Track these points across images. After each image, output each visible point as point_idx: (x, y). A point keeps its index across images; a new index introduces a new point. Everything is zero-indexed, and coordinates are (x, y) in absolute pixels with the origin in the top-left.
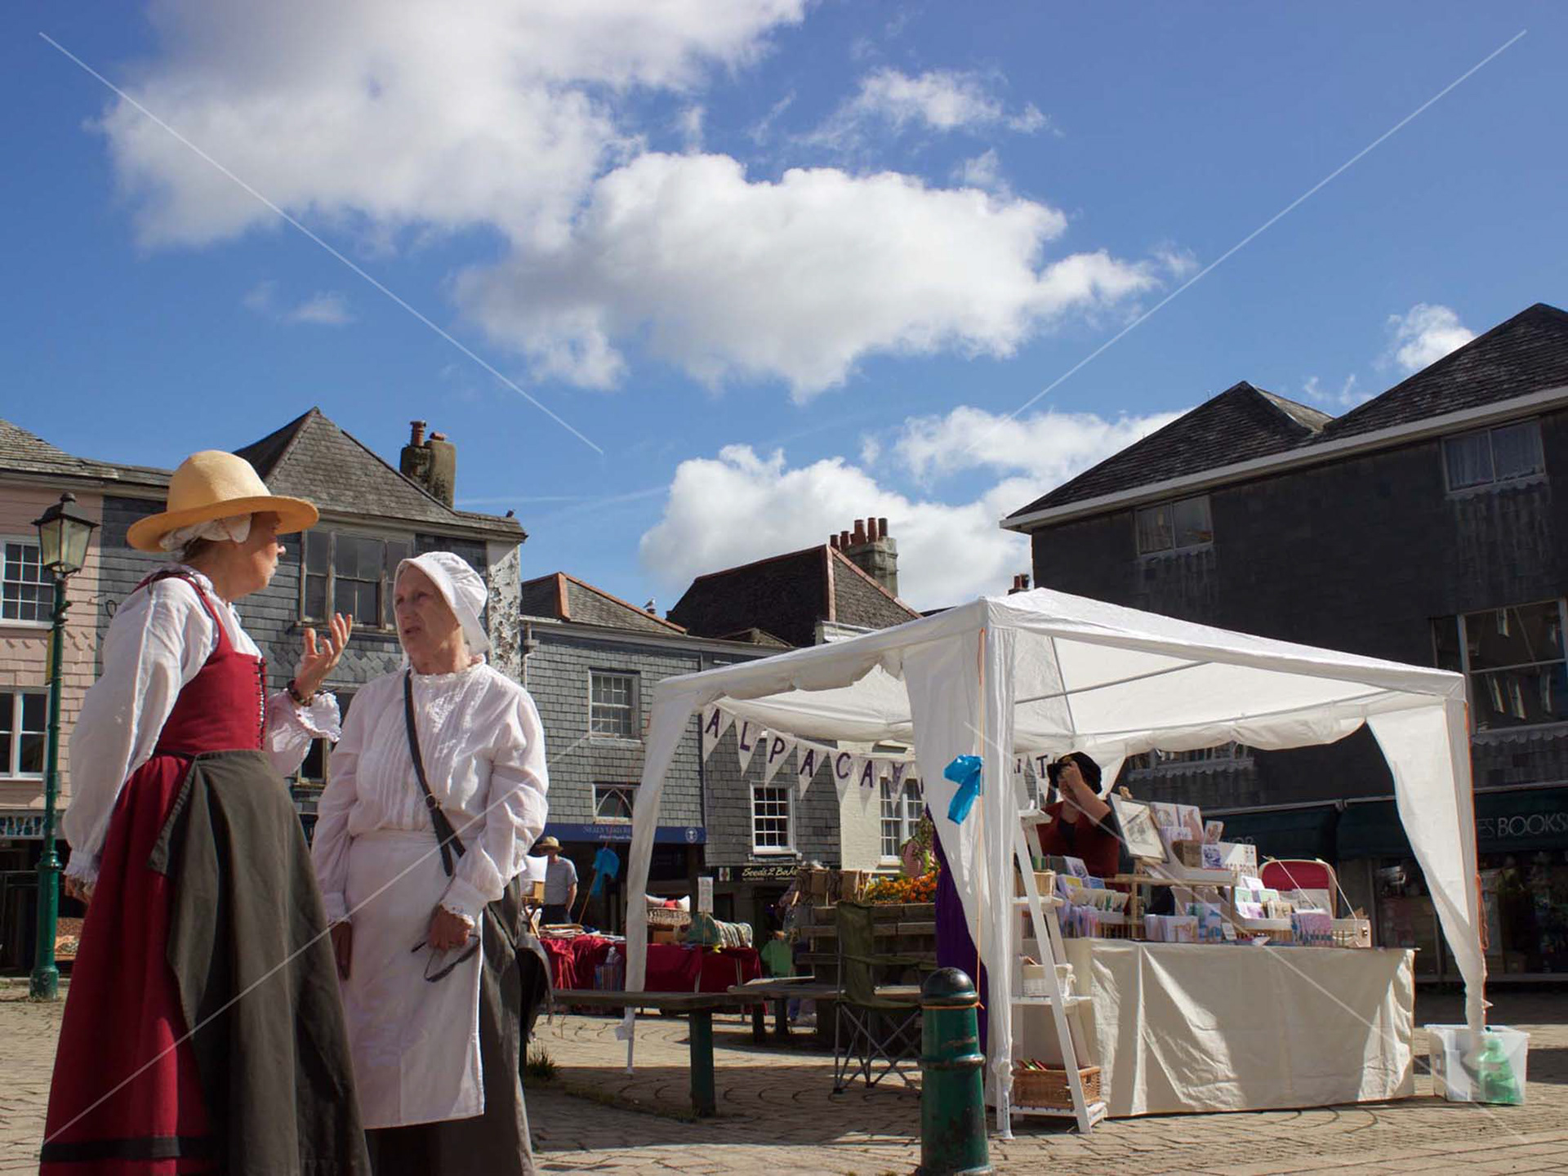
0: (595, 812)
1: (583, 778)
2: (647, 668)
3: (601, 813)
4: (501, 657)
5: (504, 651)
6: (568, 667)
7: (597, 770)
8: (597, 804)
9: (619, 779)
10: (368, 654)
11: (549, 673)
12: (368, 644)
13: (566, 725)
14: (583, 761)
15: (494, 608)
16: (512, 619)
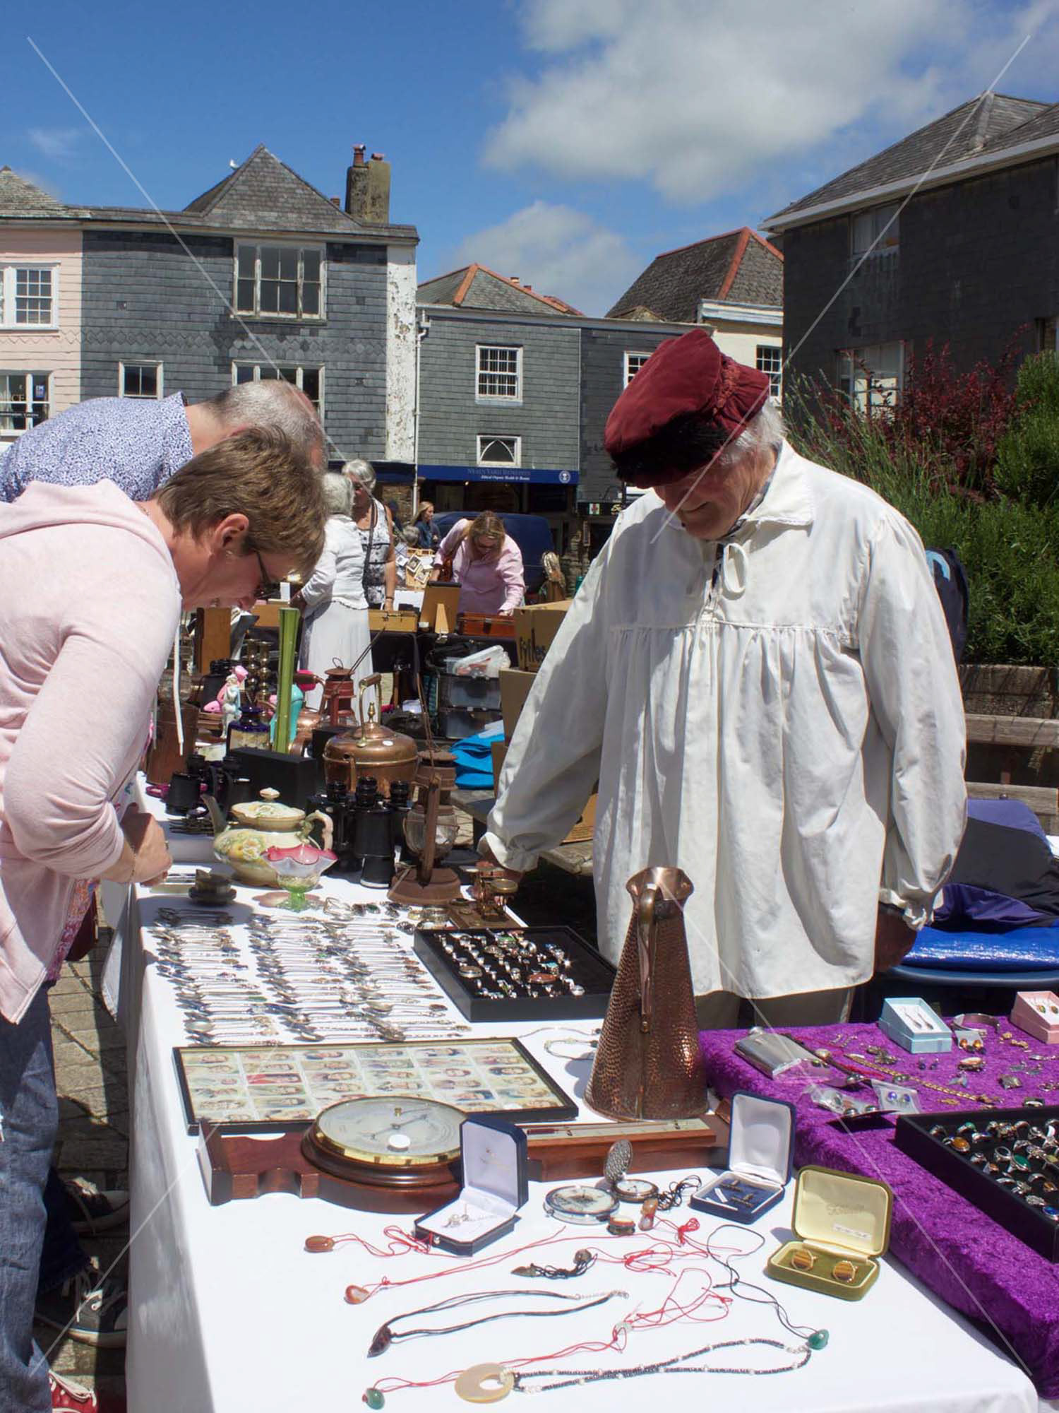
0: (479, 456)
1: (469, 430)
2: (530, 342)
3: (485, 458)
4: (398, 337)
5: (401, 332)
6: (459, 343)
7: (482, 424)
8: (482, 451)
9: (502, 432)
10: (288, 337)
11: (442, 348)
12: (288, 330)
13: (455, 389)
14: (469, 417)
15: (393, 298)
16: (409, 306)
